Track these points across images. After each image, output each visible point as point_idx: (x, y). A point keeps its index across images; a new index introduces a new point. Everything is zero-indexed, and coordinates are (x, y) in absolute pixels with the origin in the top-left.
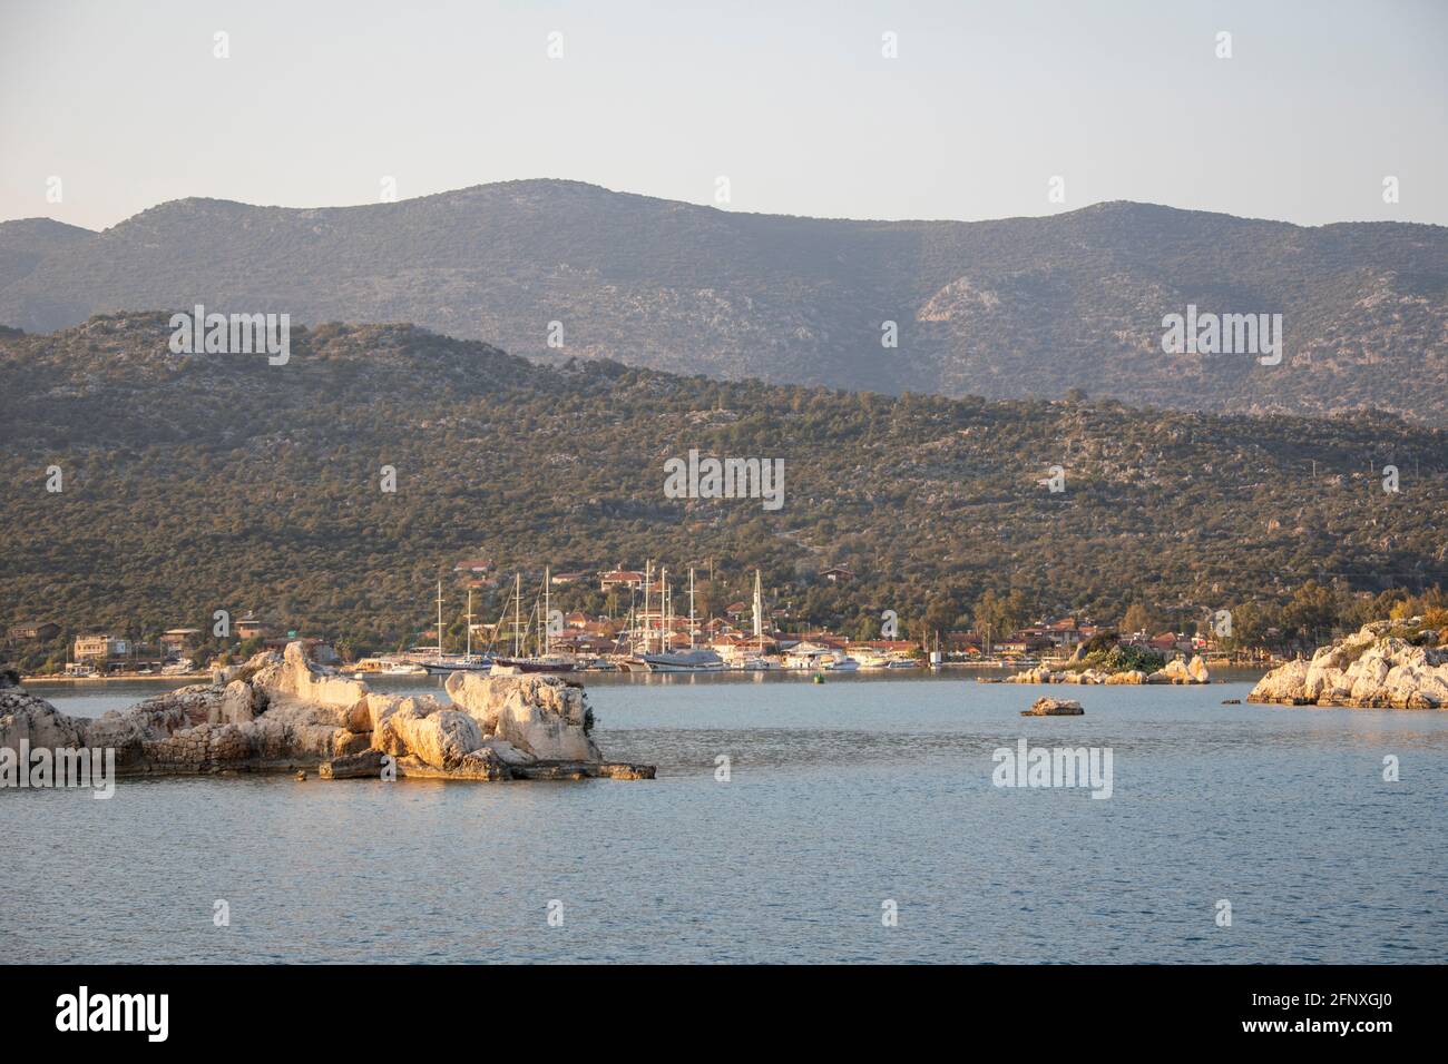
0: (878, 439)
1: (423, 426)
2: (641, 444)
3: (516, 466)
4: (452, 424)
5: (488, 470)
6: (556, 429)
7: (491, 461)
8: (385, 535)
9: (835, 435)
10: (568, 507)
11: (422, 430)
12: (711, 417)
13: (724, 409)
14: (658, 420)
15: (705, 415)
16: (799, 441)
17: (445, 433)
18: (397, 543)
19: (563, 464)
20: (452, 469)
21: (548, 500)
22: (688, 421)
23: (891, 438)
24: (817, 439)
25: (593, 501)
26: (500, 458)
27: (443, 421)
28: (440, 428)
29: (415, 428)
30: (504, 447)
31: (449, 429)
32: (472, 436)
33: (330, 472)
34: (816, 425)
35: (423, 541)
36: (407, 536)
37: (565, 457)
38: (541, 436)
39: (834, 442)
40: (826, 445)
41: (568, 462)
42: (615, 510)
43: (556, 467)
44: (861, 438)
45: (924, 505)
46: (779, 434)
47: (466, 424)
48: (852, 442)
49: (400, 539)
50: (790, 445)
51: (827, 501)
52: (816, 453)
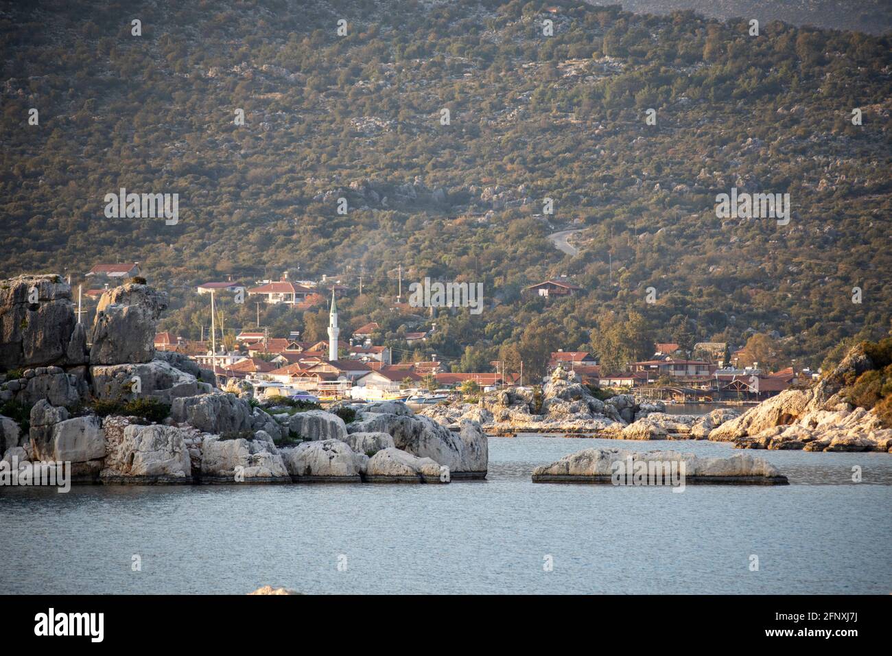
0: (800, 101)
1: (210, 74)
2: (483, 105)
3: (309, 132)
4: (247, 73)
5: (270, 137)
6: (381, 82)
7: (280, 125)
8: (56, 225)
9: (744, 95)
10: (320, 192)
11: (207, 81)
12: (589, 67)
13: (611, 56)
14: (520, 72)
15: (583, 64)
16: (694, 103)
17: (235, 84)
18: (67, 236)
19: (372, 132)
20: (224, 135)
21: (300, 182)
22: (558, 74)
23: (818, 99)
24: (718, 99)
25: (354, 185)
26: (292, 122)
27: (236, 69)
28: (229, 78)
29: (198, 77)
30: (305, 105)
31: (243, 79)
32: (271, 90)
33: (61, 136)
34: (721, 79)
35: (103, 235)
36: (84, 228)
37: (375, 121)
38: (359, 92)
39: (740, 104)
40: (728, 108)
41: (379, 128)
42: (381, 197)
43: (361, 135)
44: (778, 98)
45: (811, 193)
46: (668, 92)
47: (266, 73)
48: (765, 103)
49: (74, 233)
50: (682, 108)
51: (679, 187)
52: (712, 119)
